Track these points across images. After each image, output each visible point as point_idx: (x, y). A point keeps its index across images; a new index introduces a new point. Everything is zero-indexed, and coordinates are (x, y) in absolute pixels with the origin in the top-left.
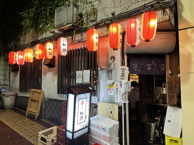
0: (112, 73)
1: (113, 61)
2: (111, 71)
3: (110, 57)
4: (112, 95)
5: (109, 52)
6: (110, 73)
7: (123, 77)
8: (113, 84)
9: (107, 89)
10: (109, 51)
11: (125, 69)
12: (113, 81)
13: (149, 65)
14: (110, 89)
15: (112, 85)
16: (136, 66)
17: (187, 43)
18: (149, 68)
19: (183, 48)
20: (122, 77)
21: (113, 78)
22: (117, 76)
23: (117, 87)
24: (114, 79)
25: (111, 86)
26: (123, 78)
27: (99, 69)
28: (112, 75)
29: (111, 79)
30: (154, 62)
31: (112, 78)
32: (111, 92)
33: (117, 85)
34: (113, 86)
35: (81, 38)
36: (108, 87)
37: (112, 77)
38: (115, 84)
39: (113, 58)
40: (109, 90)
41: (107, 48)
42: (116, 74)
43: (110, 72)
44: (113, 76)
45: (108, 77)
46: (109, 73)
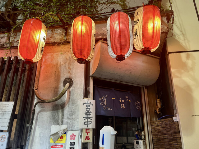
0: (63, 111)
1: (69, 87)
2: (63, 106)
3: (62, 79)
5: (62, 71)
6: (60, 110)
7: (89, 120)
8: (65, 133)
10: (62, 69)
11: (90, 104)
12: (64, 127)
13: (122, 101)
14: (56, 146)
15: (62, 137)
16: (105, 102)
17: (183, 71)
18: (122, 105)
19: (177, 77)
20: (86, 120)
21: (65, 120)
22: (74, 116)
23: (73, 141)
24: (67, 122)
25: (59, 139)
26: (88, 122)
27: (36, 101)
28: (63, 115)
29: (60, 123)
30: (127, 97)
31: (62, 122)
33: (73, 136)
34: (64, 138)
35: (6, 41)
36: (52, 142)
37: (63, 118)
38: (70, 133)
39: (69, 81)
40: (52, 147)
41: (57, 64)
42: (72, 113)
43: (60, 107)
44: (65, 117)
45: (54, 119)
46: (57, 109)
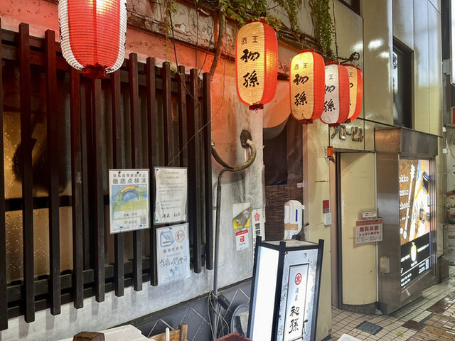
0: (244, 183)
2: (243, 175)
3: (239, 131)
4: (246, 249)
5: (238, 116)
6: (241, 182)
9: (234, 230)
10: (237, 112)
12: (247, 205)
14: (241, 232)
21: (247, 196)
22: (257, 190)
23: (257, 222)
24: (250, 199)
28: (244, 188)
29: (242, 200)
31: (244, 198)
32: (242, 240)
33: (257, 217)
34: (249, 221)
36: (235, 227)
37: (244, 193)
38: (254, 213)
39: (248, 136)
40: (237, 234)
41: (230, 100)
42: (254, 186)
43: (240, 177)
44: (247, 192)
45: (234, 195)
46: (237, 180)
